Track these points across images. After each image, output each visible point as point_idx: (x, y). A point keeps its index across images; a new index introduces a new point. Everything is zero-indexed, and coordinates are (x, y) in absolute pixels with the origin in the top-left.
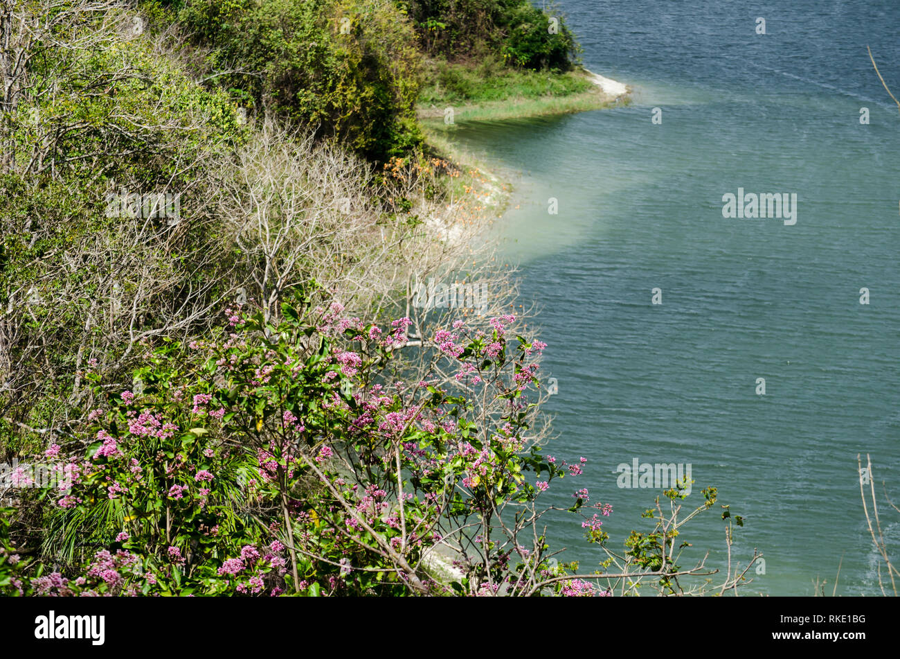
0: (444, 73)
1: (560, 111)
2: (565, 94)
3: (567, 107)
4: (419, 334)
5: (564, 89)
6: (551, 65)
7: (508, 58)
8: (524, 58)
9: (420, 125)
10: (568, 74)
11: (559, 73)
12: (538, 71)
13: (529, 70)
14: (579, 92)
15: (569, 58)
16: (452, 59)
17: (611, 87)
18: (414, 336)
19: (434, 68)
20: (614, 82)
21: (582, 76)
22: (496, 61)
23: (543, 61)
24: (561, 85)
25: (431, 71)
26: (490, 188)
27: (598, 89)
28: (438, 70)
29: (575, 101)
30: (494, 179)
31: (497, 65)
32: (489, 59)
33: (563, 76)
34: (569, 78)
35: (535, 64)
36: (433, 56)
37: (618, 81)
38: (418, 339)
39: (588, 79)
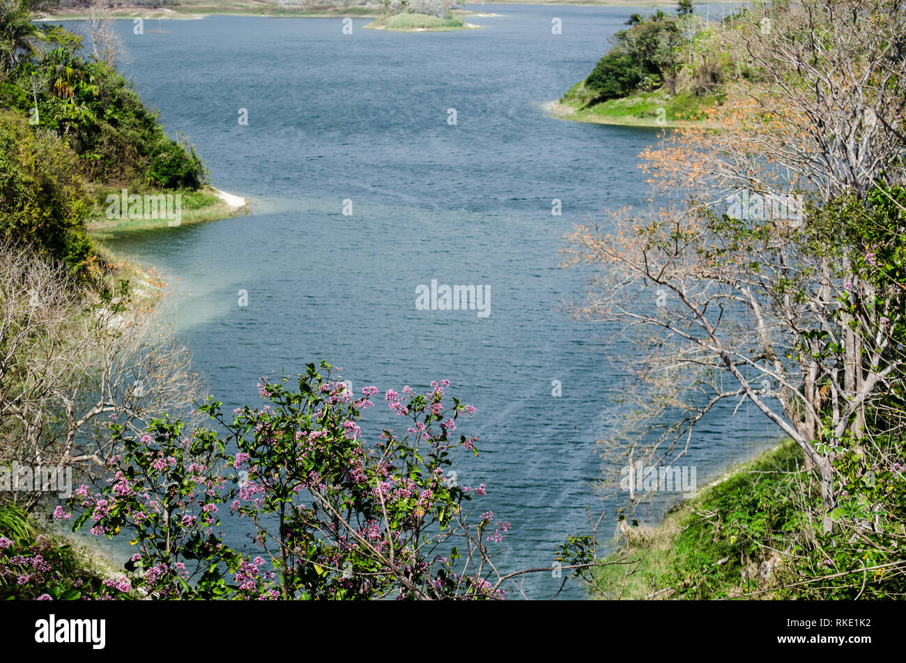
0: (101, 194)
1: (194, 221)
2: (197, 208)
3: (200, 217)
4: (111, 402)
5: (197, 203)
6: (185, 185)
7: (151, 181)
8: (164, 180)
9: (88, 236)
10: (199, 191)
11: (192, 191)
12: (175, 190)
13: (168, 190)
14: (208, 205)
15: (199, 179)
16: (107, 182)
17: (233, 201)
18: (108, 404)
19: (92, 190)
20: (235, 197)
21: (210, 192)
22: (142, 183)
23: (179, 182)
24: (193, 200)
25: (90, 192)
26: (145, 284)
27: (223, 203)
28: (96, 192)
29: (205, 212)
30: (147, 277)
31: (143, 187)
32: (136, 182)
33: (195, 193)
34: (200, 195)
35: (172, 185)
36: (92, 181)
37: (238, 196)
38: (112, 406)
39: (215, 195)
